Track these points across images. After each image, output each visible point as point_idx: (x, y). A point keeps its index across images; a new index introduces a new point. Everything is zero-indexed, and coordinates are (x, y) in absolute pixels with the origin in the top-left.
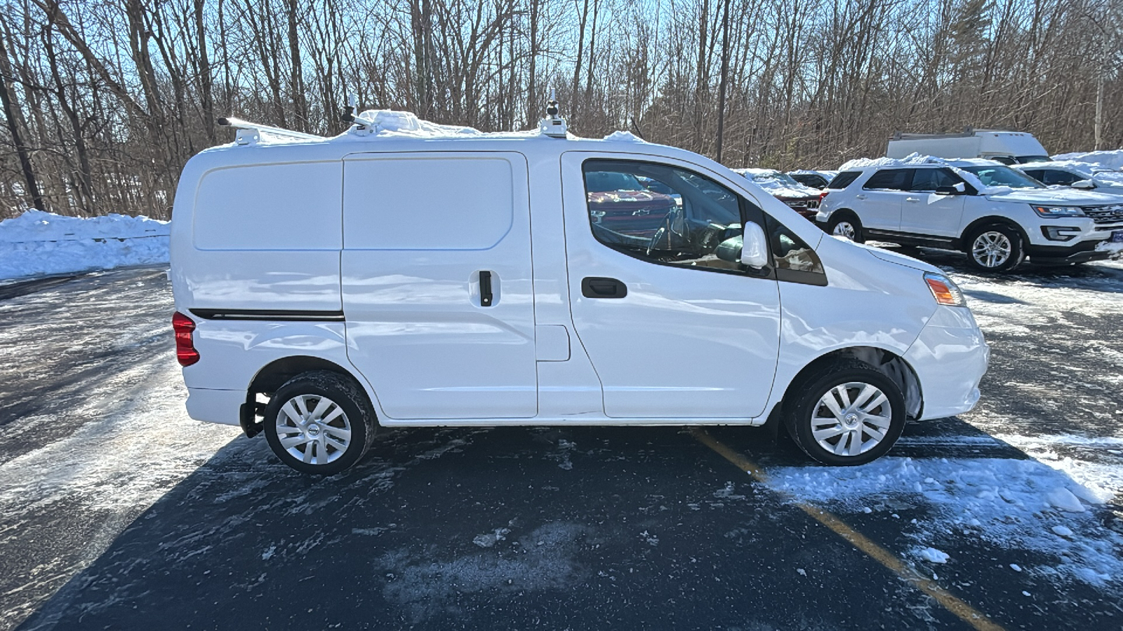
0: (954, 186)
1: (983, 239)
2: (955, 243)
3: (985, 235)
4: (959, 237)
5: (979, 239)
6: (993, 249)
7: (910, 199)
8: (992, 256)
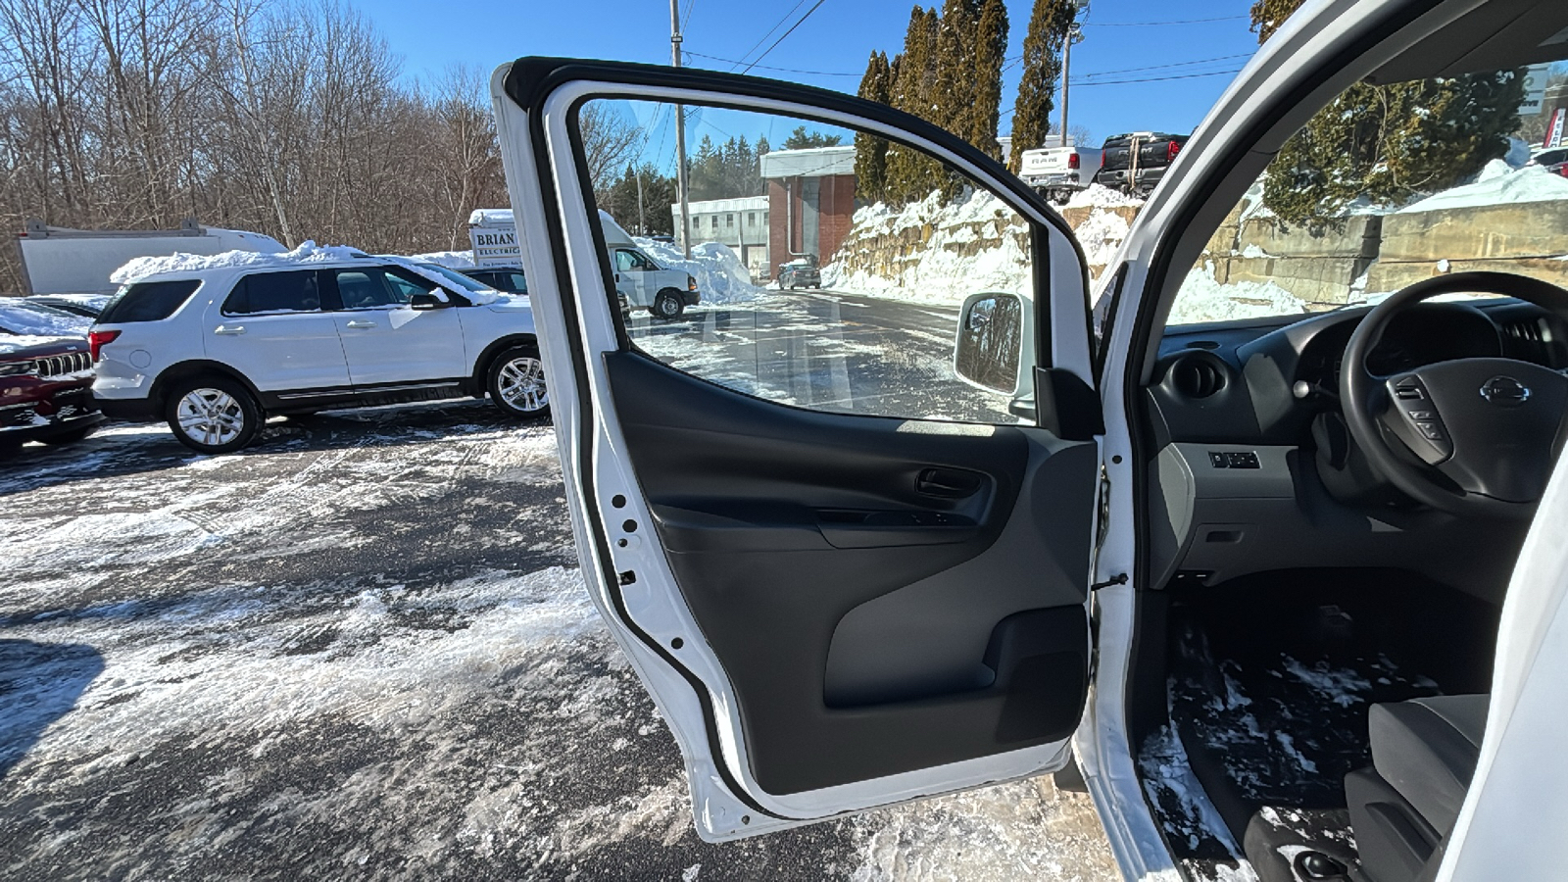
0: (432, 293)
1: (509, 370)
2: (464, 385)
3: (511, 365)
4: (469, 374)
5: (503, 373)
6: (528, 384)
7: (352, 323)
8: (530, 394)
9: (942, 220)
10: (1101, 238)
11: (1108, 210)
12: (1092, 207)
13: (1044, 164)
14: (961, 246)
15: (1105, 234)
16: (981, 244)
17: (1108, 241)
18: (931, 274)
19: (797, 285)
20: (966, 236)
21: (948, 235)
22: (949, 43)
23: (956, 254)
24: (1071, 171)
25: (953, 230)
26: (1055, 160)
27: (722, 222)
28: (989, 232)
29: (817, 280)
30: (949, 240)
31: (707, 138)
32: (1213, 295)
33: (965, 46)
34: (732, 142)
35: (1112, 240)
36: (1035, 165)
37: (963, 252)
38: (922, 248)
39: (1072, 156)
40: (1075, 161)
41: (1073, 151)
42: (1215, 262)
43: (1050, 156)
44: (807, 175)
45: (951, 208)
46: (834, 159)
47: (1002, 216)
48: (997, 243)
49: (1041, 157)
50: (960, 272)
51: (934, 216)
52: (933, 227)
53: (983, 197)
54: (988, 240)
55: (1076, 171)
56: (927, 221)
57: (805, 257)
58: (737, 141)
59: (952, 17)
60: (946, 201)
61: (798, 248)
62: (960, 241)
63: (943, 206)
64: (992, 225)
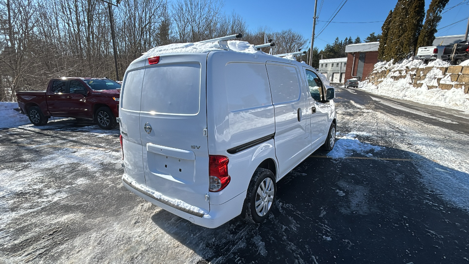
9: (393, 68)
10: (433, 77)
11: (438, 68)
12: (433, 67)
13: (425, 52)
14: (395, 77)
15: (435, 76)
16: (401, 77)
17: (435, 78)
18: (384, 86)
19: (349, 86)
20: (397, 74)
21: (393, 73)
22: (403, 11)
23: (393, 80)
24: (434, 54)
25: (394, 72)
26: (429, 50)
27: (335, 65)
28: (404, 73)
29: (357, 85)
30: (392, 75)
31: (338, 38)
32: (461, 97)
33: (409, 12)
34: (346, 39)
35: (436, 78)
36: (422, 52)
37: (395, 79)
38: (385, 77)
39: (435, 49)
40: (436, 51)
41: (435, 47)
42: (465, 86)
43: (428, 49)
44: (361, 51)
45: (397, 65)
46: (372, 46)
47: (408, 68)
48: (405, 77)
49: (424, 49)
50: (392, 85)
51: (390, 67)
52: (390, 70)
53: (406, 61)
54: (403, 76)
55: (436, 54)
56: (388, 69)
57: (357, 78)
58: (348, 38)
59: (406, 3)
60: (395, 63)
61: (355, 75)
62: (395, 76)
63: (394, 64)
64: (405, 71)
